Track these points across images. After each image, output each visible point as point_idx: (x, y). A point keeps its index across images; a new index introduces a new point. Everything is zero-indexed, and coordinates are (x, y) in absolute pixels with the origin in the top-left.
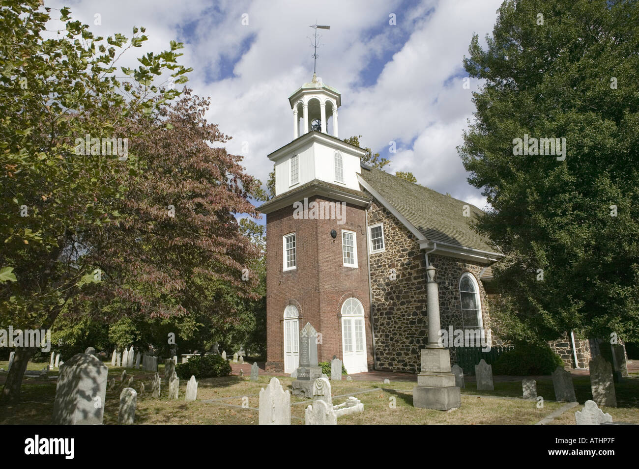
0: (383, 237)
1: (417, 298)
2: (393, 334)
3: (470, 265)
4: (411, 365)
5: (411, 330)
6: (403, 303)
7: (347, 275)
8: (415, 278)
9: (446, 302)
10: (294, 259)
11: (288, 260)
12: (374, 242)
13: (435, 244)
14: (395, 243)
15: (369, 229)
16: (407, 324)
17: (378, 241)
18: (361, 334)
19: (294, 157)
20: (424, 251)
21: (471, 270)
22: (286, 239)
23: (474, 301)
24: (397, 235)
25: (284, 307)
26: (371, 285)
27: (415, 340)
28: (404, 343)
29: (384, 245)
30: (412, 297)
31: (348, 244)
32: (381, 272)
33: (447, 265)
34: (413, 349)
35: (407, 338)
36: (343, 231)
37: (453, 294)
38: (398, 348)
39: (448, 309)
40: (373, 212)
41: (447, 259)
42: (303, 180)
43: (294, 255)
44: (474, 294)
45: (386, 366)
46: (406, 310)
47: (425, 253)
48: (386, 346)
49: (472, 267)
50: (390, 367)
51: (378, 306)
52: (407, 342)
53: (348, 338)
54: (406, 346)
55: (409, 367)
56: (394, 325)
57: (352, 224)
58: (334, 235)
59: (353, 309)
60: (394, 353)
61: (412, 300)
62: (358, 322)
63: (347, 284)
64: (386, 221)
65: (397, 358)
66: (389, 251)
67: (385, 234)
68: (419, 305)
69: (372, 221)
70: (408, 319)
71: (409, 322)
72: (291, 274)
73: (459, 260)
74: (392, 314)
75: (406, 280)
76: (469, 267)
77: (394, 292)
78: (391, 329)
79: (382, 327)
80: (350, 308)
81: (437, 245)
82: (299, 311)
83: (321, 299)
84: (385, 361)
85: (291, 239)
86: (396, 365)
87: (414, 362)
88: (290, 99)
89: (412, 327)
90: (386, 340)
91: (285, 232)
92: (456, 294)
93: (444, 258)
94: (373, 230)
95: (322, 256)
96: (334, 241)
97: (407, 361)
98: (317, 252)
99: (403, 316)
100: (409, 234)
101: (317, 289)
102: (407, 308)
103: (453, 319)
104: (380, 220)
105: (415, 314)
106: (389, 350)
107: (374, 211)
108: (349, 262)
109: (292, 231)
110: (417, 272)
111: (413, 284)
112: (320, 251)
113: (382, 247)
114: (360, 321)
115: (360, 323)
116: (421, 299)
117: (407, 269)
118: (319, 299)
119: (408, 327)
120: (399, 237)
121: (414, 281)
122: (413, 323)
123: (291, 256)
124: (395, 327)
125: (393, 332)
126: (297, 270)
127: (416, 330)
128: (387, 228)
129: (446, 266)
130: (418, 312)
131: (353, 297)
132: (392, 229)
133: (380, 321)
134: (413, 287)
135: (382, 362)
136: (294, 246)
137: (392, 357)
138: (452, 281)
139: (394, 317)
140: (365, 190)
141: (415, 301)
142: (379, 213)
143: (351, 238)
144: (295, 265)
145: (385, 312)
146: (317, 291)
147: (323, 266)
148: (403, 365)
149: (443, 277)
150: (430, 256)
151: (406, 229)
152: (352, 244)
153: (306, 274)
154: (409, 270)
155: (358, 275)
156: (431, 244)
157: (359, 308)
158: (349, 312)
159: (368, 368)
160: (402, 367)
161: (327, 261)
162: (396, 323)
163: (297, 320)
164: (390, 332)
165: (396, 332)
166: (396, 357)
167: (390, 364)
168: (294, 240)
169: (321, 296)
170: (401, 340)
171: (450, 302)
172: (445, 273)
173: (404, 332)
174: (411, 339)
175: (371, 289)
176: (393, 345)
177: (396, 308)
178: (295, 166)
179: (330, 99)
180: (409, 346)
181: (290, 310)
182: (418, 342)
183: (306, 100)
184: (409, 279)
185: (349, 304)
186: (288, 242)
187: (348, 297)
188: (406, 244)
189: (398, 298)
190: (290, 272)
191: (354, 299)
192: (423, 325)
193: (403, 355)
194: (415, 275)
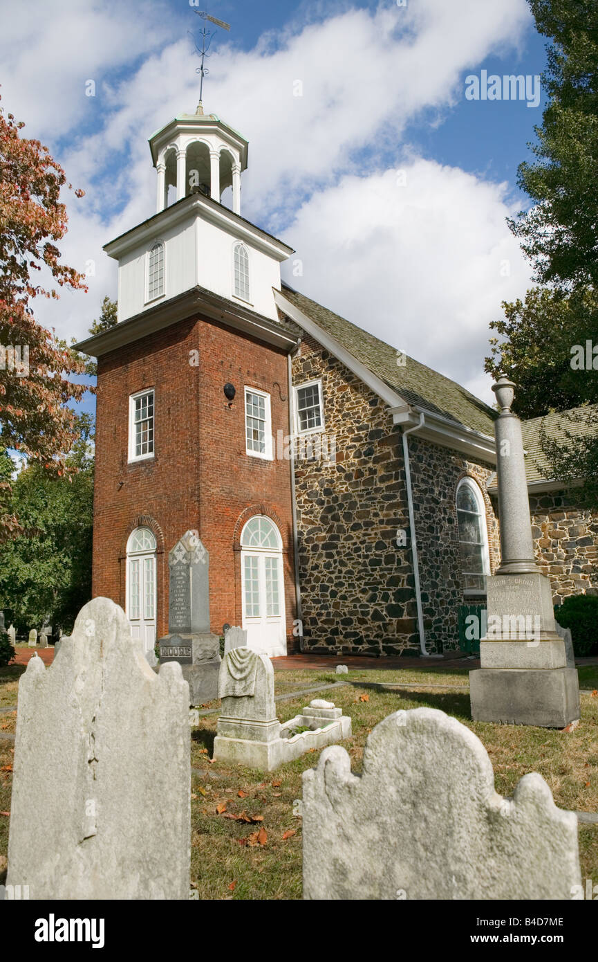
0: (321, 404)
1: (386, 515)
2: (336, 585)
3: (473, 465)
4: (370, 642)
5: (372, 575)
6: (356, 527)
7: (252, 473)
8: (382, 480)
9: (435, 526)
10: (151, 438)
11: (138, 441)
12: (303, 415)
13: (422, 415)
14: (343, 416)
15: (294, 391)
16: (364, 564)
17: (310, 413)
18: (276, 584)
19: (155, 247)
20: (400, 428)
21: (474, 474)
22: (134, 402)
23: (477, 529)
24: (348, 400)
25: (128, 532)
26: (295, 494)
27: (379, 594)
28: (358, 600)
29: (322, 420)
30: (376, 515)
31: (256, 414)
32: (317, 470)
33: (438, 459)
34: (376, 611)
35: (363, 591)
36: (246, 388)
37: (446, 513)
38: (346, 610)
39: (438, 538)
40: (302, 360)
41: (436, 448)
42: (172, 290)
43: (151, 432)
44: (477, 516)
45: (322, 644)
46: (362, 538)
47: (402, 432)
48: (321, 608)
49: (475, 469)
50: (330, 647)
51: (309, 533)
52: (364, 598)
53: (252, 592)
54: (360, 607)
55: (366, 646)
56: (339, 567)
57: (264, 378)
58: (230, 393)
59: (263, 536)
60: (338, 619)
61: (375, 520)
62: (271, 562)
63: (253, 489)
64: (328, 375)
65: (344, 629)
66: (331, 430)
67: (325, 399)
68: (389, 528)
69: (301, 376)
70: (367, 557)
71: (367, 561)
72: (143, 468)
73: (455, 453)
74: (336, 547)
75: (365, 483)
76: (470, 467)
77: (341, 506)
78: (333, 576)
79: (315, 573)
80: (257, 534)
81: (426, 416)
82: (158, 538)
83: (202, 514)
84: (320, 636)
85: (145, 402)
86: (341, 642)
87: (377, 636)
88: (150, 142)
89: (373, 570)
90: (322, 595)
91: (134, 389)
92: (450, 514)
93: (432, 446)
94: (301, 392)
95: (207, 431)
96: (230, 404)
97: (363, 634)
98: (198, 422)
99: (358, 550)
100: (372, 398)
101: (195, 494)
102: (365, 535)
103: (446, 557)
104: (315, 374)
105: (380, 546)
106: (328, 614)
107: (305, 357)
108: (256, 449)
109: (147, 385)
110: (387, 467)
111: (377, 490)
112: (204, 421)
113: (319, 424)
114: (275, 559)
115: (275, 565)
116: (392, 517)
117: (366, 462)
118: (199, 513)
119: (366, 570)
120: (352, 404)
121: (379, 485)
122: (375, 562)
123: (145, 434)
124: (340, 572)
125: (336, 581)
126: (156, 459)
127: (381, 576)
128: (329, 387)
129: (434, 461)
130: (386, 542)
131: (263, 514)
132: (339, 390)
133: (311, 561)
134: (378, 495)
135: (314, 637)
136: (151, 414)
137: (333, 627)
138: (445, 488)
139: (338, 553)
140: (287, 319)
141: (381, 522)
142: (314, 362)
143: (262, 404)
144: (151, 450)
145: (321, 544)
146: (195, 498)
147: (209, 451)
148: (356, 642)
149: (431, 481)
150: (411, 438)
151: (366, 388)
152: (263, 416)
153: (174, 466)
154: (370, 465)
155: (272, 473)
156: (415, 415)
157: (273, 536)
158: (254, 543)
159: (289, 649)
160: (353, 645)
161: (216, 442)
162: (342, 563)
163: (153, 556)
164: (330, 580)
165: (342, 580)
166: (340, 627)
167: (330, 641)
168: (151, 402)
169: (202, 508)
170: (352, 595)
171: (442, 527)
172: (434, 473)
173: (358, 580)
174: (371, 592)
175: (295, 502)
176: (336, 605)
177: (343, 536)
178: (156, 265)
179: (229, 148)
180: (368, 607)
181: (140, 537)
182: (386, 598)
183: (183, 143)
184: (369, 482)
185: (254, 527)
186: (138, 406)
187: (255, 513)
188: (365, 416)
189: (348, 517)
190: (142, 463)
191: (266, 518)
192: (395, 566)
193: (356, 623)
194: (382, 473)
